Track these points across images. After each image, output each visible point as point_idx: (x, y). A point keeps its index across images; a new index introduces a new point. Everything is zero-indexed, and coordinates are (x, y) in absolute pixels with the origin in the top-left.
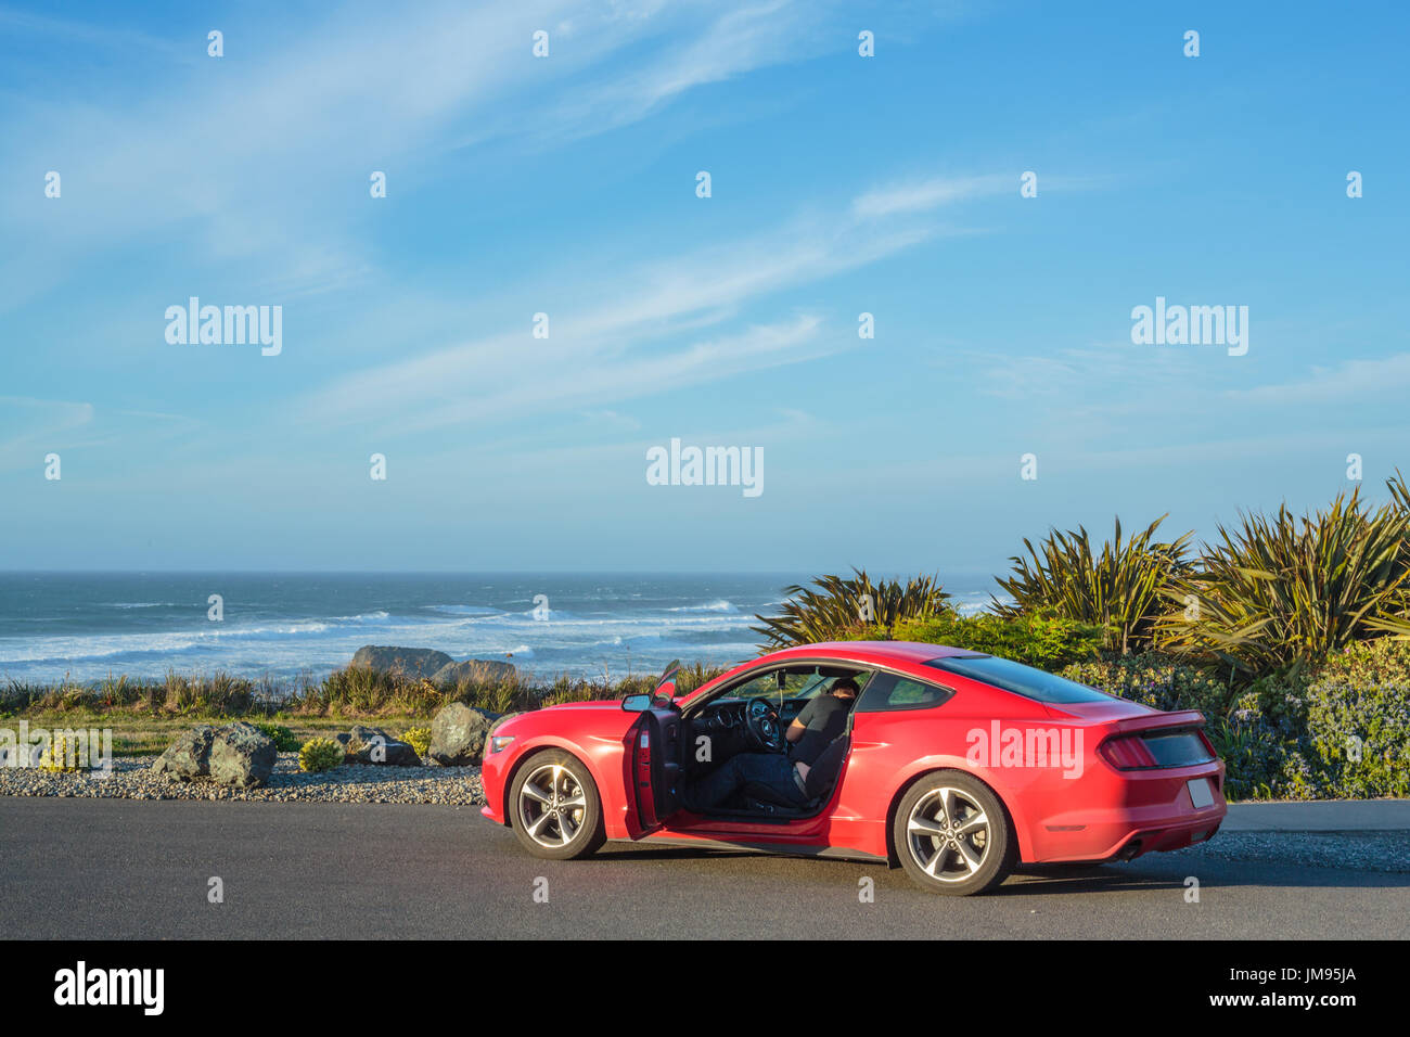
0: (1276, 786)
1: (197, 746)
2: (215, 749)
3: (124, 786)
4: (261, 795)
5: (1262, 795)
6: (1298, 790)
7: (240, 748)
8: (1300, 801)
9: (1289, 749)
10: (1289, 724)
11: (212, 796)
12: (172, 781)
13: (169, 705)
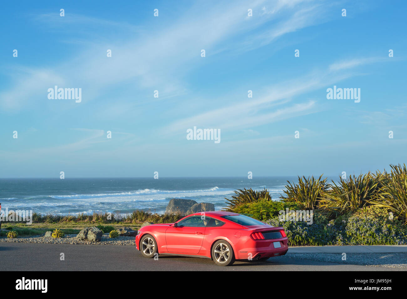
0: (334, 242)
1: (85, 232)
2: (89, 233)
3: (69, 241)
4: (98, 243)
5: (330, 244)
6: (339, 243)
7: (94, 233)
8: (339, 246)
9: (339, 233)
10: (341, 227)
11: (88, 243)
12: (80, 240)
13: (93, 220)
